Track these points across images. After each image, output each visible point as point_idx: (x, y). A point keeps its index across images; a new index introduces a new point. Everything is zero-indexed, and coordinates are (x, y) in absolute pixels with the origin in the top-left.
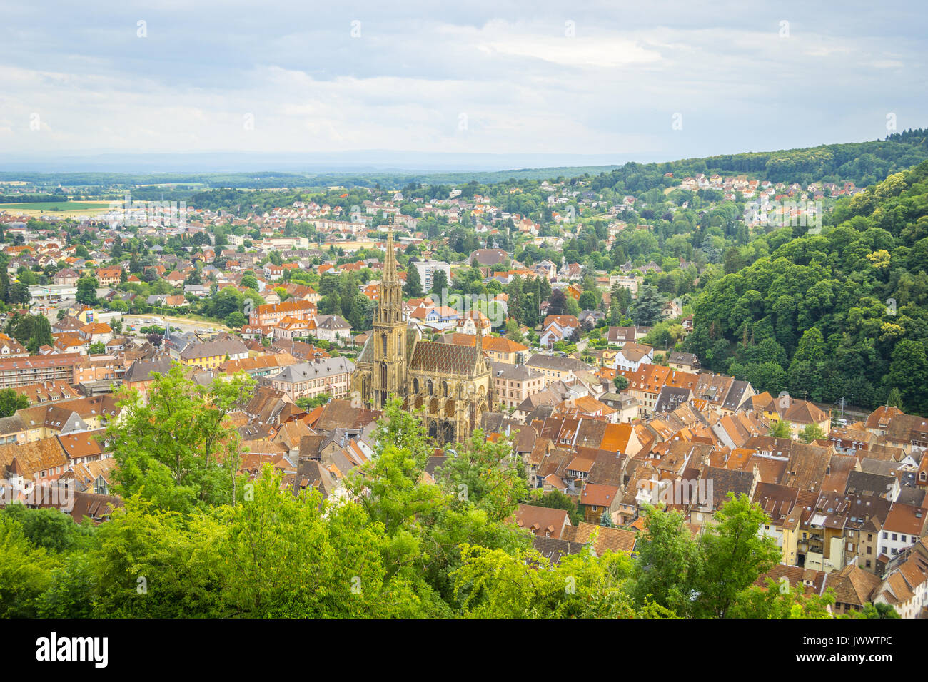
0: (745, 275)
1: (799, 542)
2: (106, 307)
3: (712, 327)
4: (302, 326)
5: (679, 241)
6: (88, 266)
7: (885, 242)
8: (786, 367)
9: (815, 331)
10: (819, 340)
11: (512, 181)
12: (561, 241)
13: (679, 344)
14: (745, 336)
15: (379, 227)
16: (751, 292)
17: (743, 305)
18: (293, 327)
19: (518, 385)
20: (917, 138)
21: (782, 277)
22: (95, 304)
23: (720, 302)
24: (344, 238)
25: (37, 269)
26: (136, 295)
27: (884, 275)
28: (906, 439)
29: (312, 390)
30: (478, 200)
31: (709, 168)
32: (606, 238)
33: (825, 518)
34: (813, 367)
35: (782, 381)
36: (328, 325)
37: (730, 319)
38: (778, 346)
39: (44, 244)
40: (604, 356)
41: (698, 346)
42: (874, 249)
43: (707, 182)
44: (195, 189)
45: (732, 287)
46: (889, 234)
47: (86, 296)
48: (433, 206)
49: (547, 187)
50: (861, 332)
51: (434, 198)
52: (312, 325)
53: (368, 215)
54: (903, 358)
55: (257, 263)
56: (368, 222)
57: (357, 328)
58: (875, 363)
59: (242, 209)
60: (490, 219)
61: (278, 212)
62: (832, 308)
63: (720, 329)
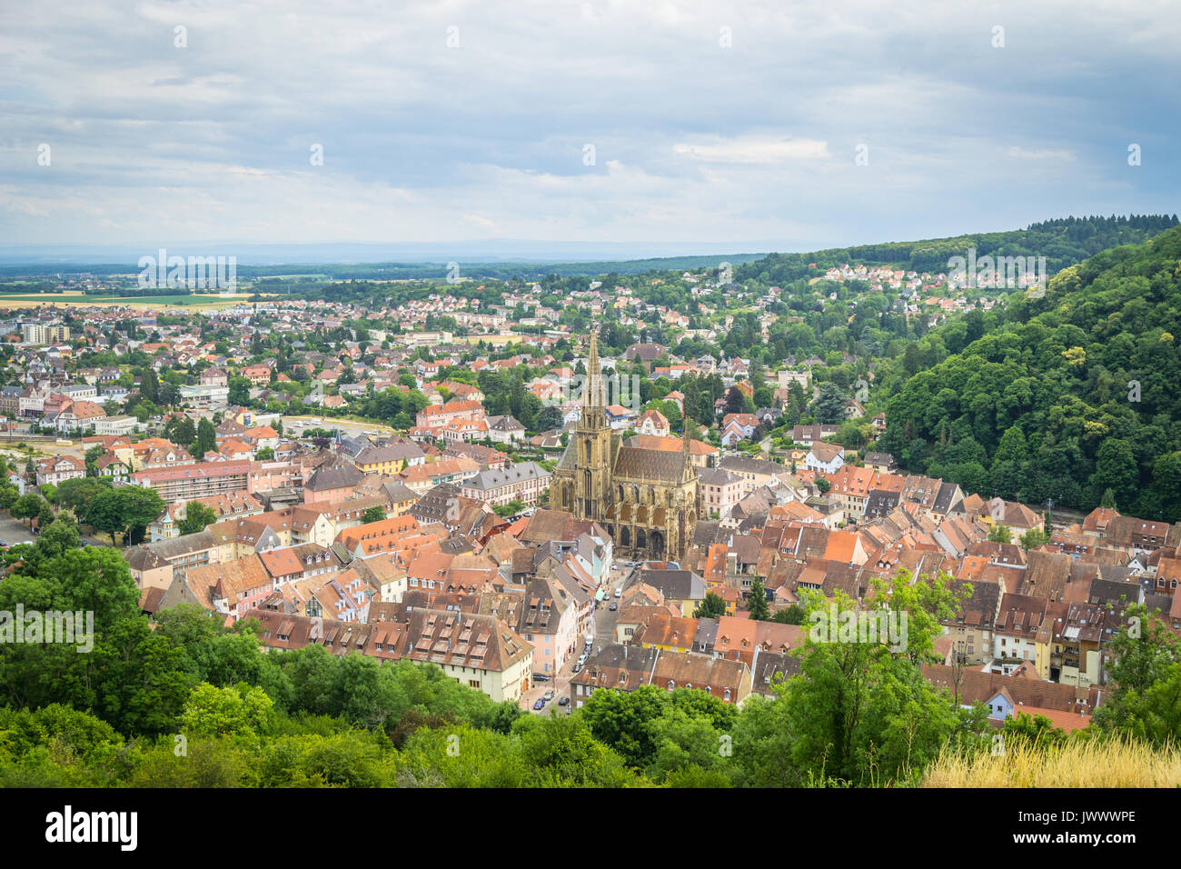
0: (937, 373)
1: (1052, 656)
2: (262, 409)
3: (907, 426)
4: (473, 427)
5: (837, 334)
6: (230, 363)
7: (1079, 338)
8: (987, 467)
9: (1015, 430)
10: (1021, 439)
11: (653, 272)
12: (713, 334)
13: (872, 443)
14: (943, 436)
15: (521, 321)
16: (947, 390)
17: (939, 404)
18: (464, 428)
19: (719, 490)
20: (1058, 228)
21: (977, 375)
22: (248, 404)
23: (913, 401)
24: (486, 332)
25: (179, 367)
26: (291, 395)
27: (1081, 372)
28: (1127, 542)
29: (503, 498)
30: (619, 292)
31: (853, 258)
32: (760, 330)
33: (1078, 630)
34: (1017, 468)
35: (985, 481)
36: (502, 427)
37: (925, 418)
38: (978, 445)
39: (179, 340)
40: (793, 456)
41: (893, 446)
42: (1068, 346)
43: (851, 273)
44: (319, 281)
45: (925, 385)
46: (1081, 331)
47: (239, 395)
48: (574, 297)
49: (689, 278)
50: (1064, 431)
51: (574, 289)
52: (483, 427)
53: (508, 308)
54: (1110, 457)
55: (406, 359)
56: (508, 315)
57: (531, 430)
58: (1080, 463)
59: (376, 302)
60: (635, 311)
61: (413, 305)
62: (1031, 406)
63: (915, 429)
